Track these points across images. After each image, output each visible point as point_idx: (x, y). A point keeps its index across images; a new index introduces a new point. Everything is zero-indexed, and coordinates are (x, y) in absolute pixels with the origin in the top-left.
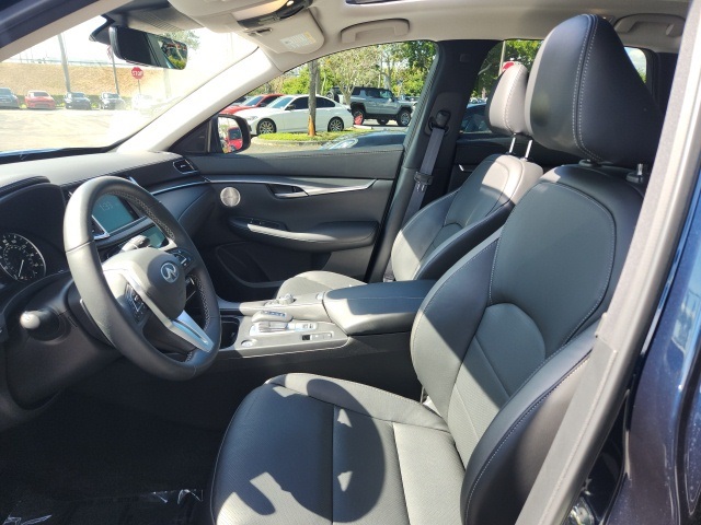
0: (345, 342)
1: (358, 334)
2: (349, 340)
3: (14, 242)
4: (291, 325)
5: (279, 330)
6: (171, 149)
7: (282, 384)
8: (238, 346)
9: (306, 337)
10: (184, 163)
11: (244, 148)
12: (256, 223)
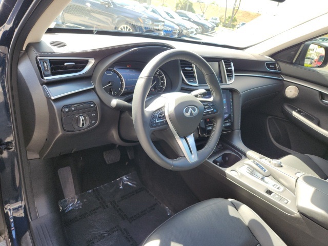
0: (294, 213)
1: (305, 216)
2: (297, 214)
3: (157, 73)
4: (266, 179)
5: (257, 177)
6: (272, 56)
7: (237, 208)
8: (228, 171)
9: (269, 192)
10: (274, 64)
11: (320, 67)
12: (299, 112)
